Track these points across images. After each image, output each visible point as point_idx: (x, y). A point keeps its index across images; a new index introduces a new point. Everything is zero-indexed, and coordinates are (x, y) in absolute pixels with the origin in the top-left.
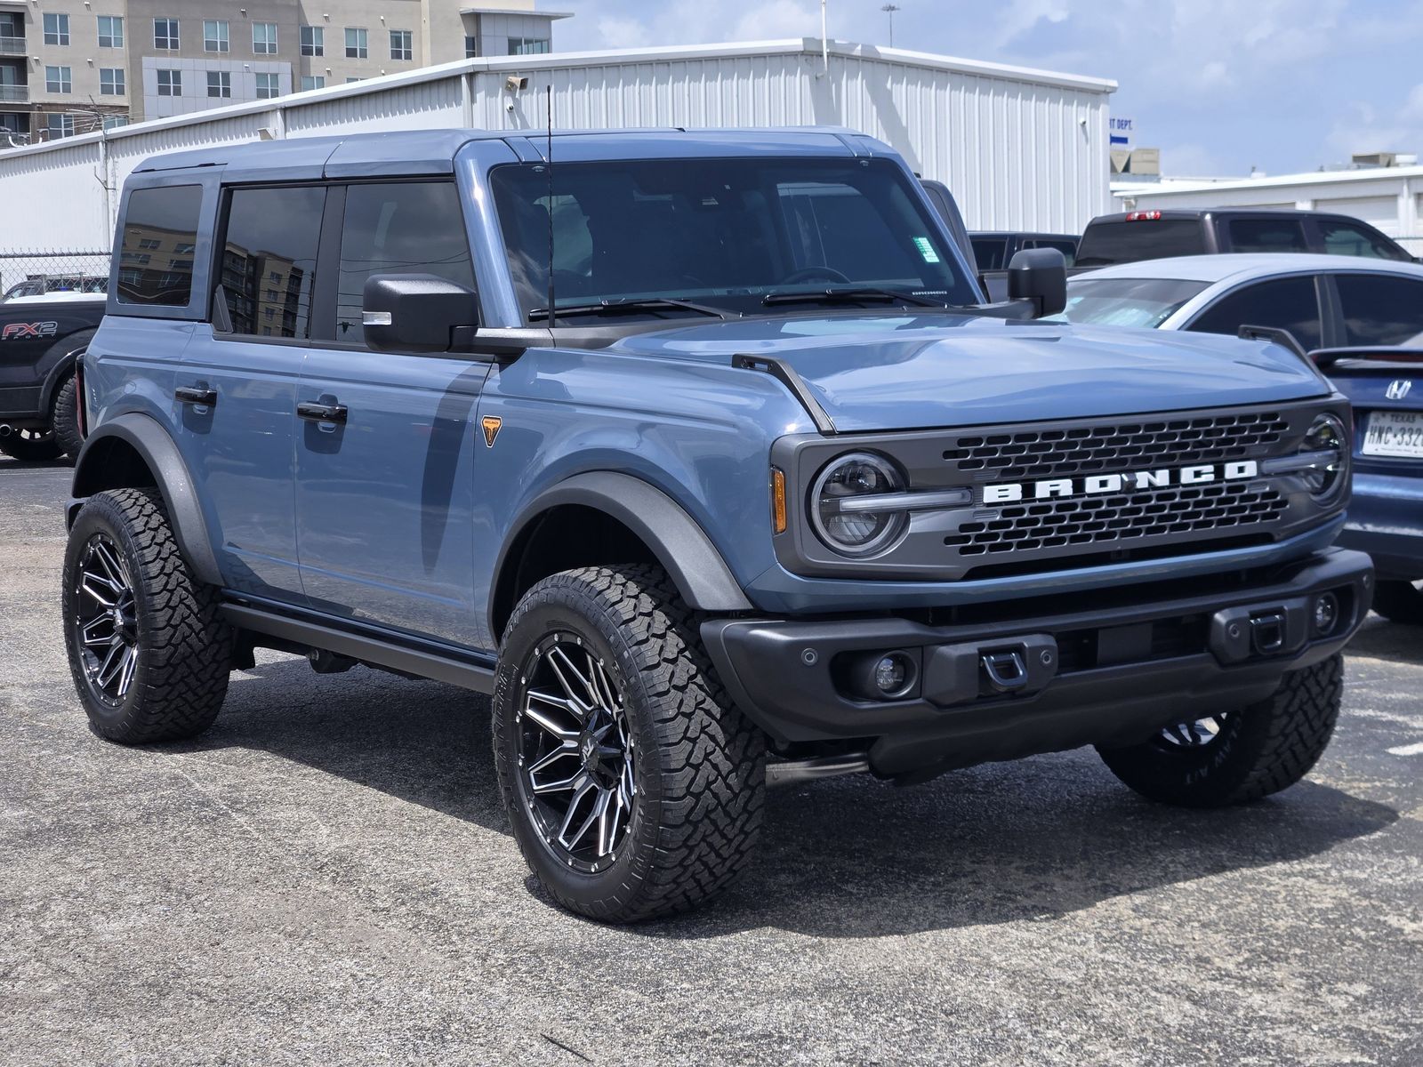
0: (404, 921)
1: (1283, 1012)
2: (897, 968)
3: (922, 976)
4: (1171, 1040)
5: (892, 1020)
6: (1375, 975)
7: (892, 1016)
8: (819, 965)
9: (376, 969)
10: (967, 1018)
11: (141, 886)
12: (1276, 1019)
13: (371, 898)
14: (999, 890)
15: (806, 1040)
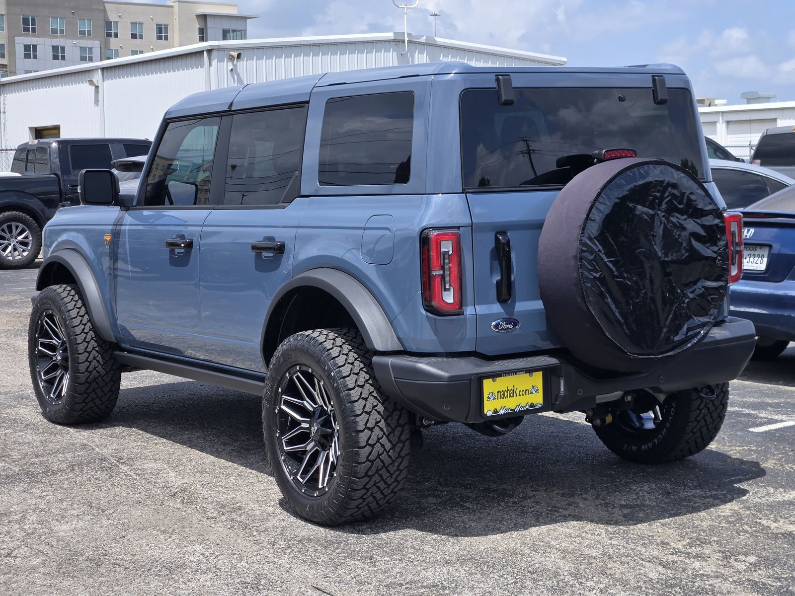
0: (225, 524)
1: (712, 571)
2: (500, 549)
3: (514, 553)
4: (654, 587)
5: (501, 577)
6: (758, 551)
7: (501, 574)
8: (457, 547)
9: (214, 550)
10: (542, 575)
11: (76, 505)
12: (709, 575)
13: (204, 512)
14: (549, 506)
15: (457, 588)
